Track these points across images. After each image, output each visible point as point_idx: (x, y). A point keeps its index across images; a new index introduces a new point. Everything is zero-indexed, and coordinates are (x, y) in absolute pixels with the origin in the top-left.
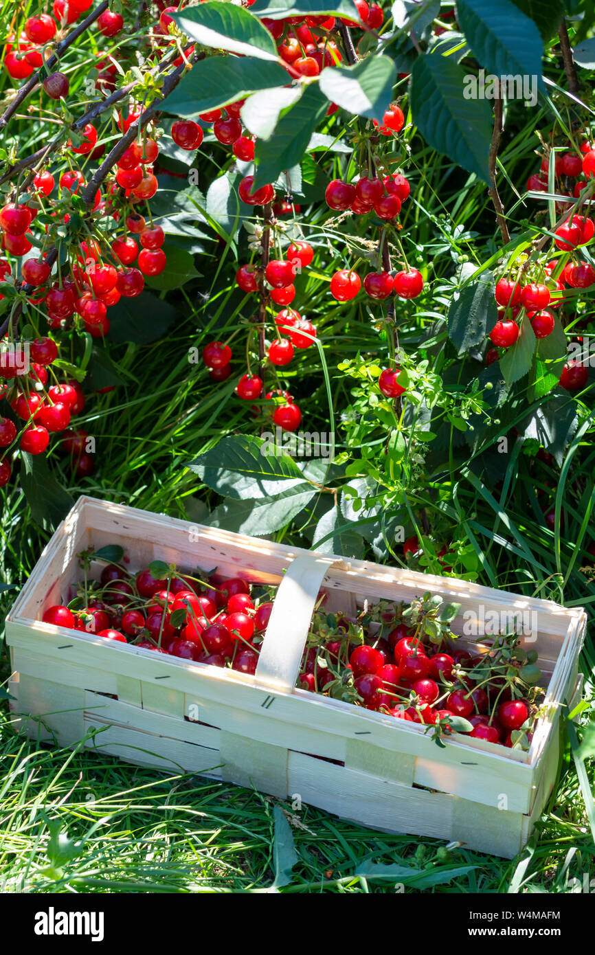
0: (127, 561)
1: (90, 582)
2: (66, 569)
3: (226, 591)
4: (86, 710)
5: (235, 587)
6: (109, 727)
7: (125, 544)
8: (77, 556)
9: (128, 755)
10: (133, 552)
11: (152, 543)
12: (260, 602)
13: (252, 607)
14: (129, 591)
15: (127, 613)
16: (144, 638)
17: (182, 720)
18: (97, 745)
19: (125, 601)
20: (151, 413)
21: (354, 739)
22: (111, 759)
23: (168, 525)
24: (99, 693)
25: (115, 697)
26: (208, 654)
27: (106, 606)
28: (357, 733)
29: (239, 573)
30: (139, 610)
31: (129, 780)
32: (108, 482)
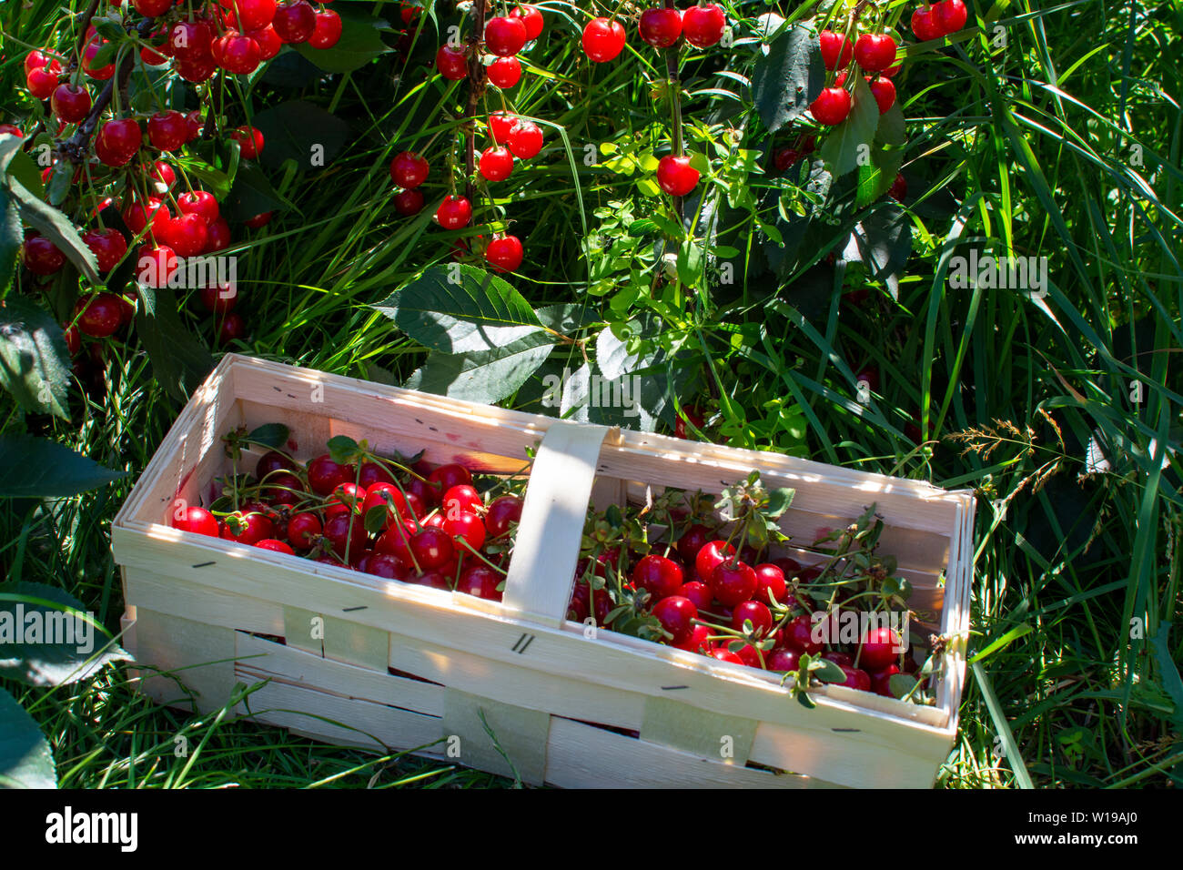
0: (293, 446)
1: (240, 477)
2: (206, 454)
3: (439, 483)
4: (238, 661)
5: (451, 478)
6: (265, 684)
7: (291, 422)
8: (222, 439)
9: (301, 725)
10: (302, 434)
11: (329, 418)
12: (492, 497)
13: (482, 502)
14: (298, 486)
15: (295, 516)
16: (322, 552)
17: (385, 673)
18: (253, 712)
19: (293, 500)
20: (320, 259)
21: (660, 698)
22: (277, 733)
23: (353, 389)
24: (257, 635)
25: (281, 640)
26: (420, 572)
27: (266, 507)
28: (664, 688)
29: (456, 458)
30: (312, 512)
31: (305, 763)
32: (263, 345)
